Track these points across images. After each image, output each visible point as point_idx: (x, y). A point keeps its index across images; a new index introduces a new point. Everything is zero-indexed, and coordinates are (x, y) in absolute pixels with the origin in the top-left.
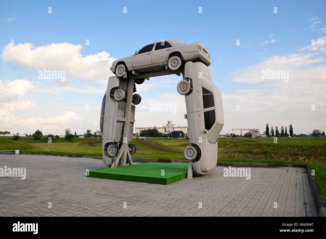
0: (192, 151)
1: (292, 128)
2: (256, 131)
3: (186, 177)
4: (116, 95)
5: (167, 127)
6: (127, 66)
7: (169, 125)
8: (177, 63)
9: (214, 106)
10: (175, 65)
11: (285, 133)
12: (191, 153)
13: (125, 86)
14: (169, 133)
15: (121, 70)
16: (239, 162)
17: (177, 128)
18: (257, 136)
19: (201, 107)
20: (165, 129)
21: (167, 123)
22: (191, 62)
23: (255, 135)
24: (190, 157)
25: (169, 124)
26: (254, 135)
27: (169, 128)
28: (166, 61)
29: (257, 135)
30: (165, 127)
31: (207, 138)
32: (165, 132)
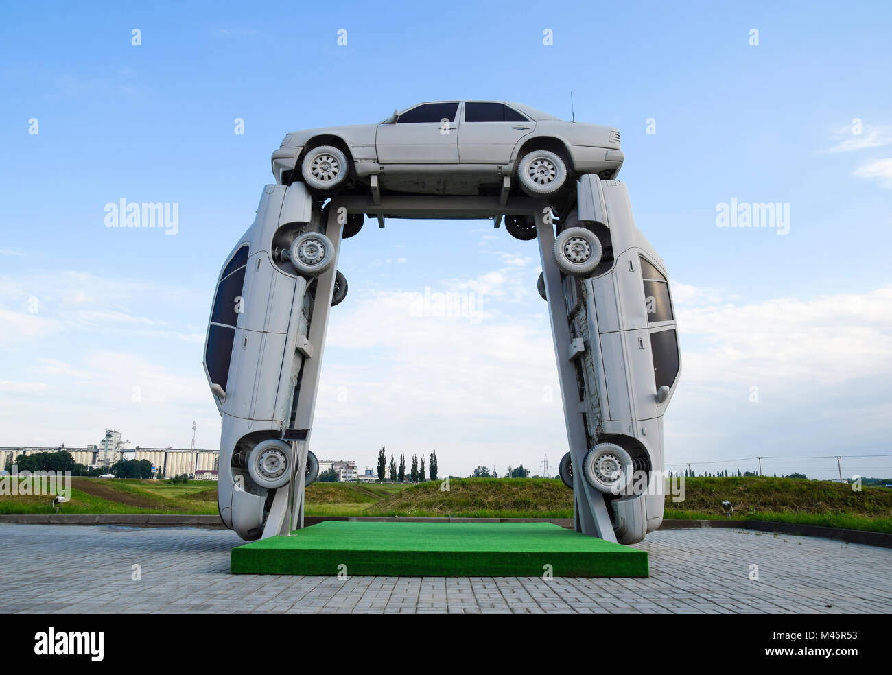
1: (435, 459)
2: (349, 467)
5: (103, 447)
7: (110, 443)
11: (419, 472)
14: (105, 465)
15: (325, 167)
17: (134, 451)
18: (350, 479)
19: (642, 315)
20: (95, 454)
21: (104, 436)
23: (345, 477)
25: (110, 439)
26: (343, 477)
27: (107, 450)
28: (511, 161)
29: (351, 477)
30: (96, 447)
32: (94, 462)
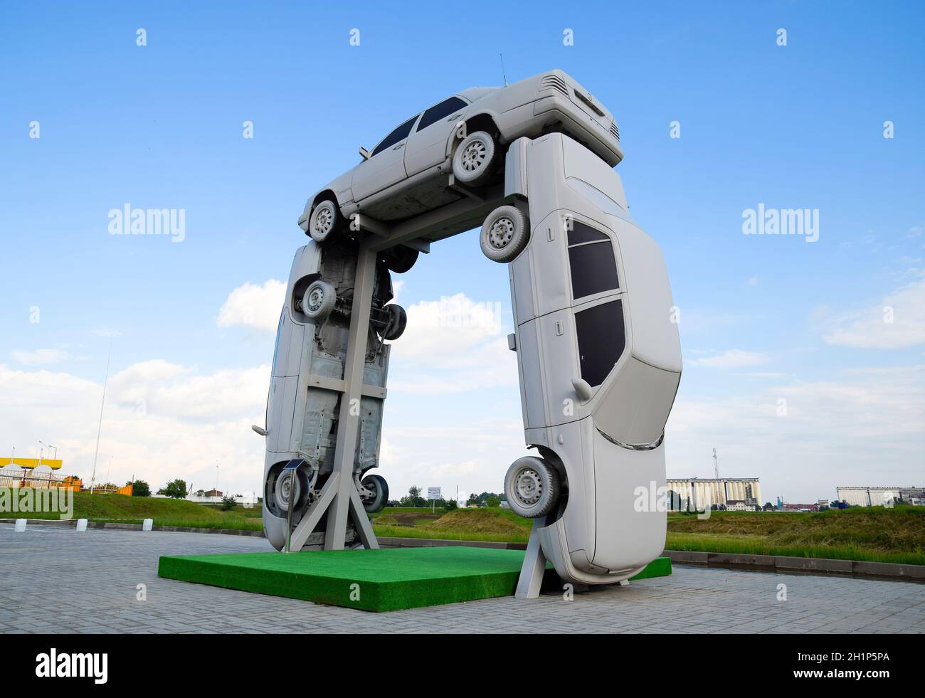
0: (535, 479)
3: (513, 594)
4: (307, 303)
6: (340, 202)
8: (482, 153)
9: (618, 287)
10: (475, 163)
12: (531, 484)
13: (346, 276)
15: (323, 220)
16: (803, 556)
19: (563, 293)
22: (525, 140)
24: (529, 503)
28: (447, 157)
31: (590, 420)
